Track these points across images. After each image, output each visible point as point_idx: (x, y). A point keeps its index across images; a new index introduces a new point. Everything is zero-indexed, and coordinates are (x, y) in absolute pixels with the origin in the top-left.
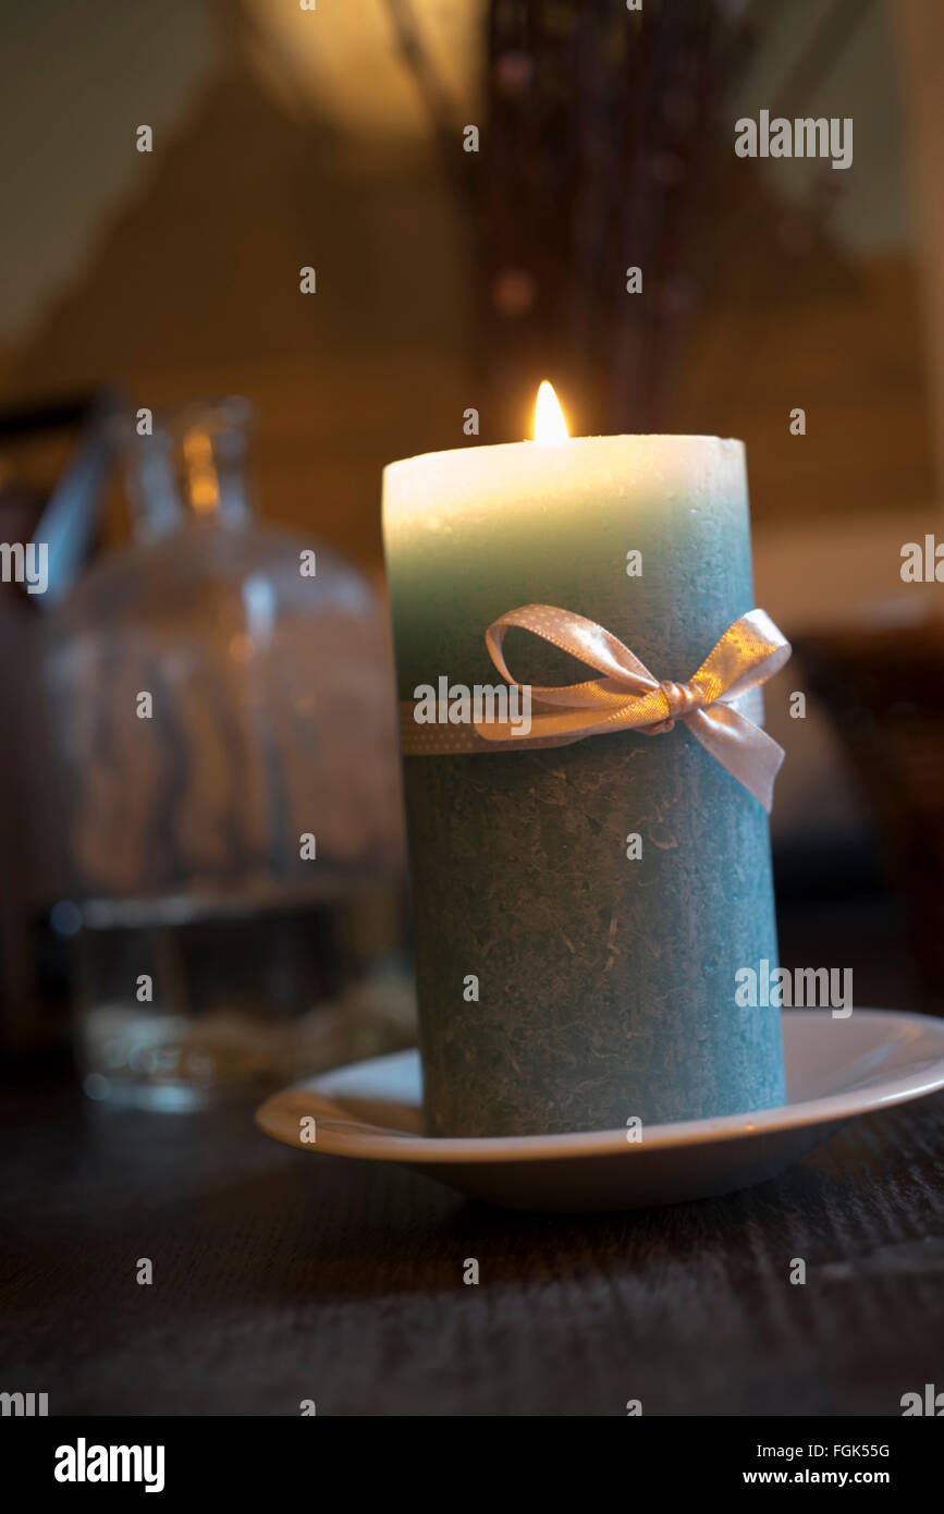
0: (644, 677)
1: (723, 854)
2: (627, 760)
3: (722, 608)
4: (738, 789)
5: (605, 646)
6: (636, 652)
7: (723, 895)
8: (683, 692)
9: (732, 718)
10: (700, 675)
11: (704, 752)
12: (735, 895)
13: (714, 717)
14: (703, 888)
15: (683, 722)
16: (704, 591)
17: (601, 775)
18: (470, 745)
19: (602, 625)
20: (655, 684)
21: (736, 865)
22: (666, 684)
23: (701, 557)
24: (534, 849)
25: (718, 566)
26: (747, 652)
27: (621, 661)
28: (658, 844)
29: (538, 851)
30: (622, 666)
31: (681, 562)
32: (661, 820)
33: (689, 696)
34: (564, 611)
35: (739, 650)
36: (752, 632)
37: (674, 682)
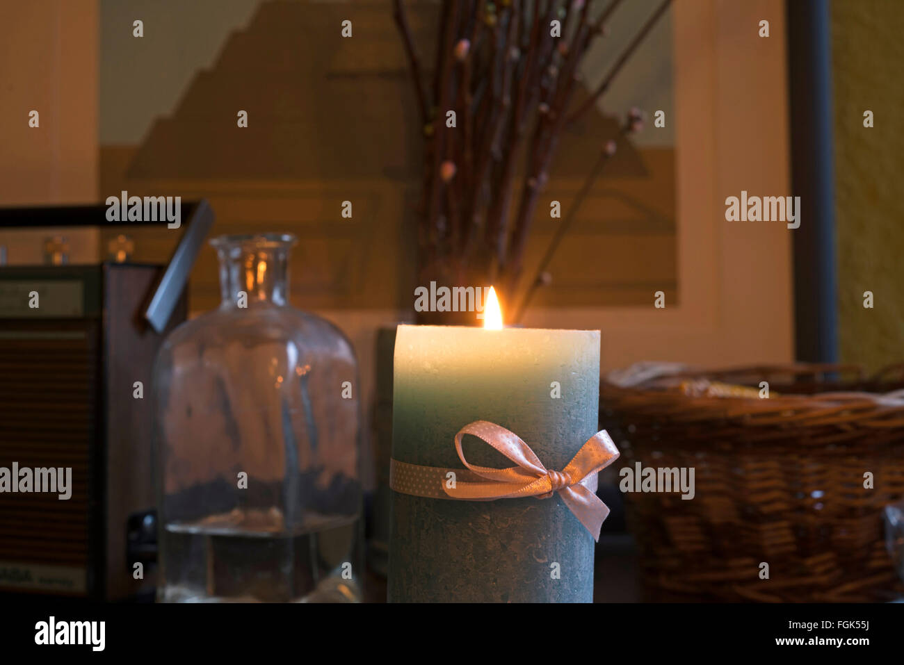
0: (539, 468)
1: (571, 566)
2: (525, 511)
3: (583, 428)
4: (582, 529)
5: (519, 448)
6: (535, 451)
7: (569, 589)
8: (560, 477)
9: (584, 491)
10: (569, 467)
11: (567, 508)
12: (575, 589)
13: (575, 490)
14: (560, 585)
15: (558, 493)
16: (575, 418)
17: (510, 519)
18: (437, 494)
19: (519, 436)
20: (544, 471)
21: (578, 572)
22: (551, 472)
23: (575, 399)
24: (468, 557)
25: (583, 404)
26: (596, 457)
27: (527, 457)
28: (538, 560)
29: (471, 559)
30: (527, 459)
31: (564, 402)
32: (540, 546)
33: (563, 479)
34: (498, 426)
35: (593, 455)
36: (600, 444)
37: (555, 470)
